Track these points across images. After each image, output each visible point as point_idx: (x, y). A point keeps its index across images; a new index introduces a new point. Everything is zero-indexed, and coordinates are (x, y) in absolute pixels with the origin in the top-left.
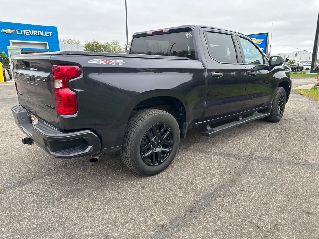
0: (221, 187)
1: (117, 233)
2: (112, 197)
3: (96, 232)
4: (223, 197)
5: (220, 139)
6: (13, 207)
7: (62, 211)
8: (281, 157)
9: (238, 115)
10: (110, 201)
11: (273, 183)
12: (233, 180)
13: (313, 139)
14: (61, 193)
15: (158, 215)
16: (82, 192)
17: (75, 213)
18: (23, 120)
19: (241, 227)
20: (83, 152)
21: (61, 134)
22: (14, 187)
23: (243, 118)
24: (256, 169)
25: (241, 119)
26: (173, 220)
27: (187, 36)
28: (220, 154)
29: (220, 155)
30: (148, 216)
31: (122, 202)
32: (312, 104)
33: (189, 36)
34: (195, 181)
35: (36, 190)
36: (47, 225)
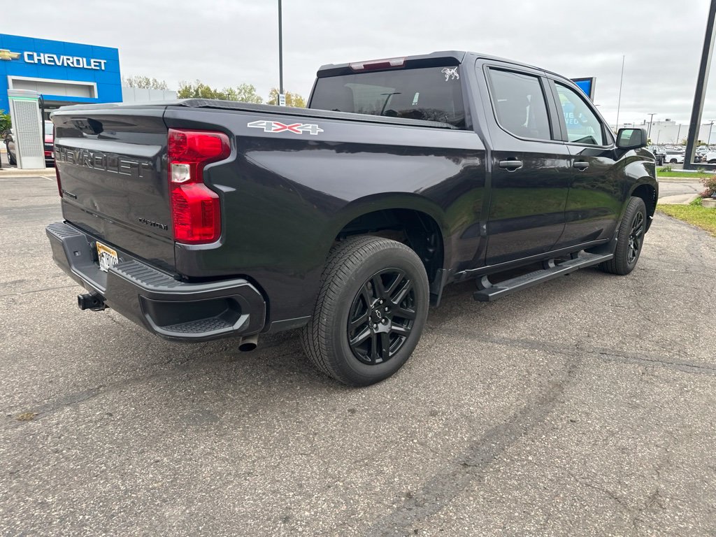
0: (525, 412)
1: (309, 511)
2: (285, 431)
3: (262, 509)
4: (531, 435)
5: (507, 309)
6: (64, 451)
7: (178, 462)
8: (646, 350)
9: (546, 256)
10: (283, 439)
11: (636, 407)
12: (549, 399)
13: (710, 311)
14: (168, 421)
15: (394, 473)
16: (216, 419)
17: (207, 465)
18: (77, 254)
19: (581, 499)
20: (231, 329)
21: (181, 285)
22: (58, 406)
23: (556, 263)
24: (594, 375)
25: (552, 265)
26: (429, 483)
27: (448, 77)
28: (513, 341)
29: (511, 343)
30: (372, 474)
31: (311, 443)
32: (696, 237)
33: (451, 76)
34: (466, 399)
35: (111, 415)
36: (148, 491)
